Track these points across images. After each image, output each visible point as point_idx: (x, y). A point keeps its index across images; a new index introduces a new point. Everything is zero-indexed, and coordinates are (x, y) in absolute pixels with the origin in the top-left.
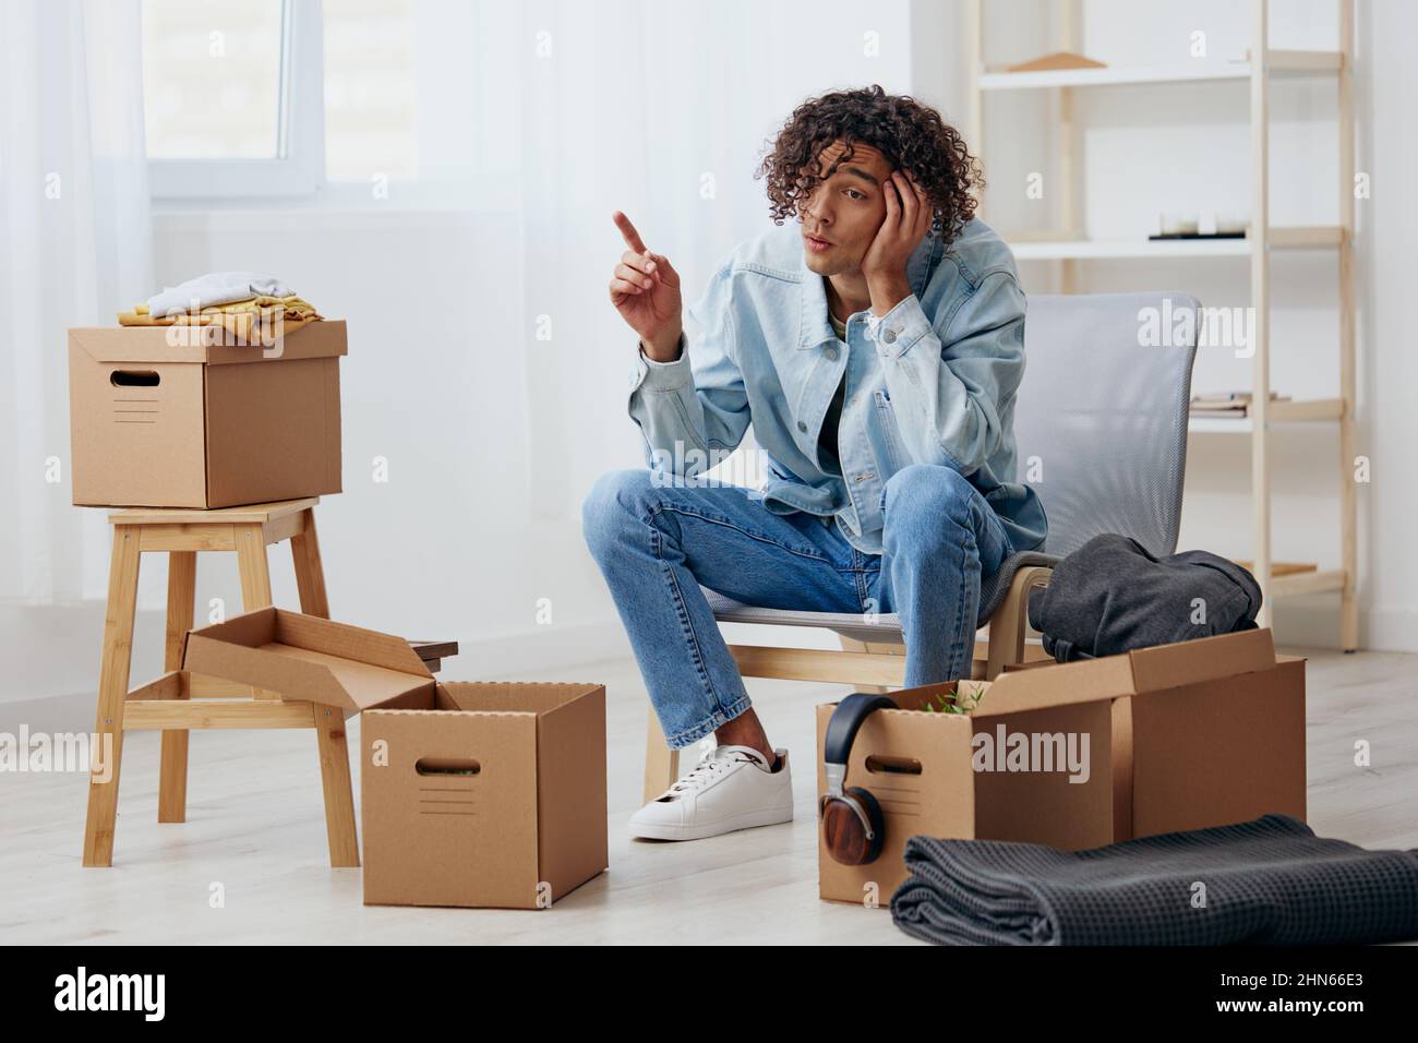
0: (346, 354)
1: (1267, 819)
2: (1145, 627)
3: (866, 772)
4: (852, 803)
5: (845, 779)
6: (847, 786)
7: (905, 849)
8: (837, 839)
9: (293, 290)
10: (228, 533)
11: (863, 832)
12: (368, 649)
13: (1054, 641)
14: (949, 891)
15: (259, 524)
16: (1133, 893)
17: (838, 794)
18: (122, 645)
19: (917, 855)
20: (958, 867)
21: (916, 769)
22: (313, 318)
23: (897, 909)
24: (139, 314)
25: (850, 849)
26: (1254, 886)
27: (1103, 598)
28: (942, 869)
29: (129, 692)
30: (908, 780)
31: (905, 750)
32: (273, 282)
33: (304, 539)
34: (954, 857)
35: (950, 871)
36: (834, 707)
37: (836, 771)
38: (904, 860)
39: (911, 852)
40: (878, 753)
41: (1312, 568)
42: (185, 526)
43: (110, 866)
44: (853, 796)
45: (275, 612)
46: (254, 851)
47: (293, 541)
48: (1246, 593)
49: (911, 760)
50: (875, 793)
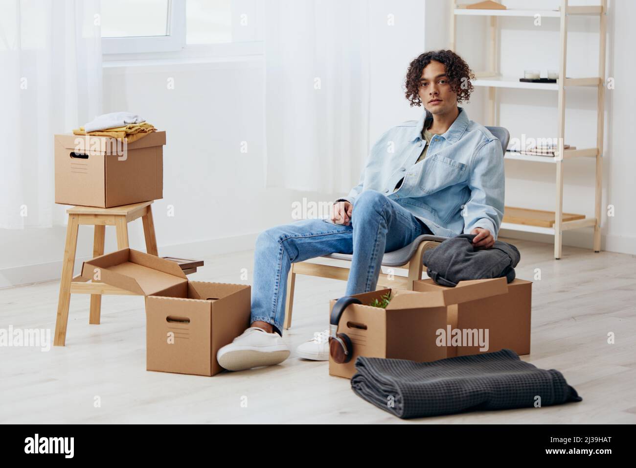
0: (165, 144)
1: (503, 352)
2: (465, 270)
3: (347, 327)
4: (340, 340)
5: (337, 331)
6: (338, 333)
7: (356, 361)
8: (334, 353)
9: (144, 119)
10: (113, 219)
11: (343, 351)
12: (163, 266)
13: (431, 271)
14: (369, 380)
15: (125, 216)
16: (435, 386)
17: (335, 336)
18: (71, 260)
19: (360, 364)
20: (373, 371)
21: (365, 328)
22: (152, 131)
23: (353, 383)
24: (81, 130)
25: (339, 358)
26: (483, 385)
27: (451, 257)
28: (368, 371)
29: (74, 278)
30: (362, 332)
31: (362, 320)
32: (136, 116)
33: (147, 216)
34: (372, 366)
35: (370, 372)
36: (336, 301)
37: (334, 327)
38: (355, 365)
39: (358, 362)
40: (352, 321)
41: (583, 217)
42: (96, 215)
43: (64, 346)
44: (340, 338)
45: (129, 250)
46: (122, 340)
47: (143, 217)
48: (510, 257)
49: (363, 324)
50: (350, 336)
